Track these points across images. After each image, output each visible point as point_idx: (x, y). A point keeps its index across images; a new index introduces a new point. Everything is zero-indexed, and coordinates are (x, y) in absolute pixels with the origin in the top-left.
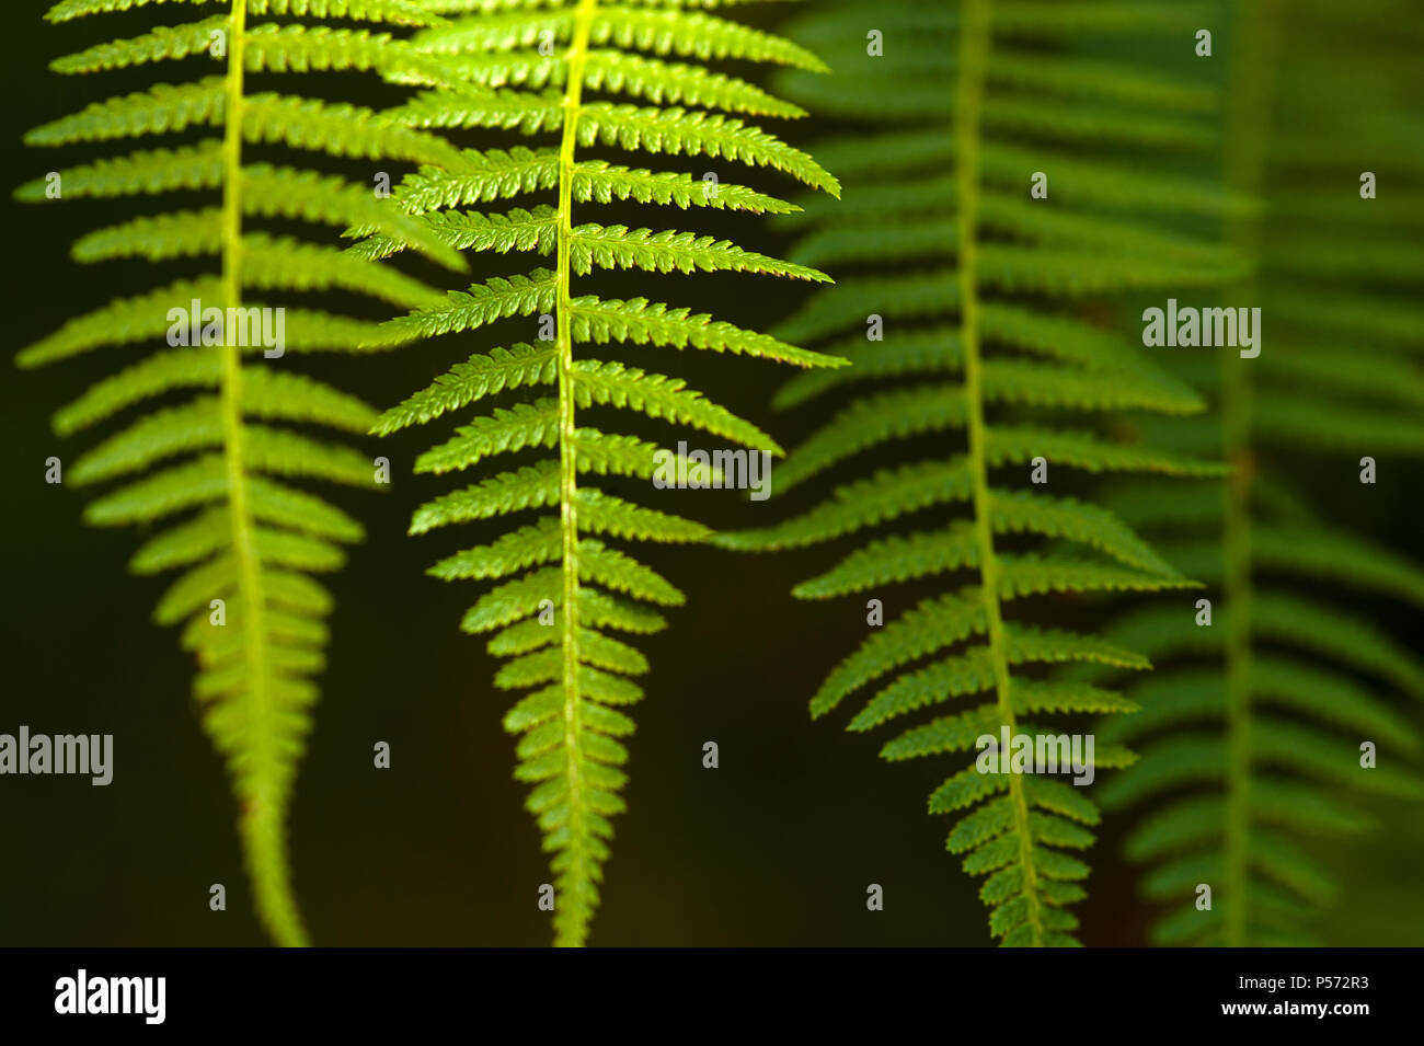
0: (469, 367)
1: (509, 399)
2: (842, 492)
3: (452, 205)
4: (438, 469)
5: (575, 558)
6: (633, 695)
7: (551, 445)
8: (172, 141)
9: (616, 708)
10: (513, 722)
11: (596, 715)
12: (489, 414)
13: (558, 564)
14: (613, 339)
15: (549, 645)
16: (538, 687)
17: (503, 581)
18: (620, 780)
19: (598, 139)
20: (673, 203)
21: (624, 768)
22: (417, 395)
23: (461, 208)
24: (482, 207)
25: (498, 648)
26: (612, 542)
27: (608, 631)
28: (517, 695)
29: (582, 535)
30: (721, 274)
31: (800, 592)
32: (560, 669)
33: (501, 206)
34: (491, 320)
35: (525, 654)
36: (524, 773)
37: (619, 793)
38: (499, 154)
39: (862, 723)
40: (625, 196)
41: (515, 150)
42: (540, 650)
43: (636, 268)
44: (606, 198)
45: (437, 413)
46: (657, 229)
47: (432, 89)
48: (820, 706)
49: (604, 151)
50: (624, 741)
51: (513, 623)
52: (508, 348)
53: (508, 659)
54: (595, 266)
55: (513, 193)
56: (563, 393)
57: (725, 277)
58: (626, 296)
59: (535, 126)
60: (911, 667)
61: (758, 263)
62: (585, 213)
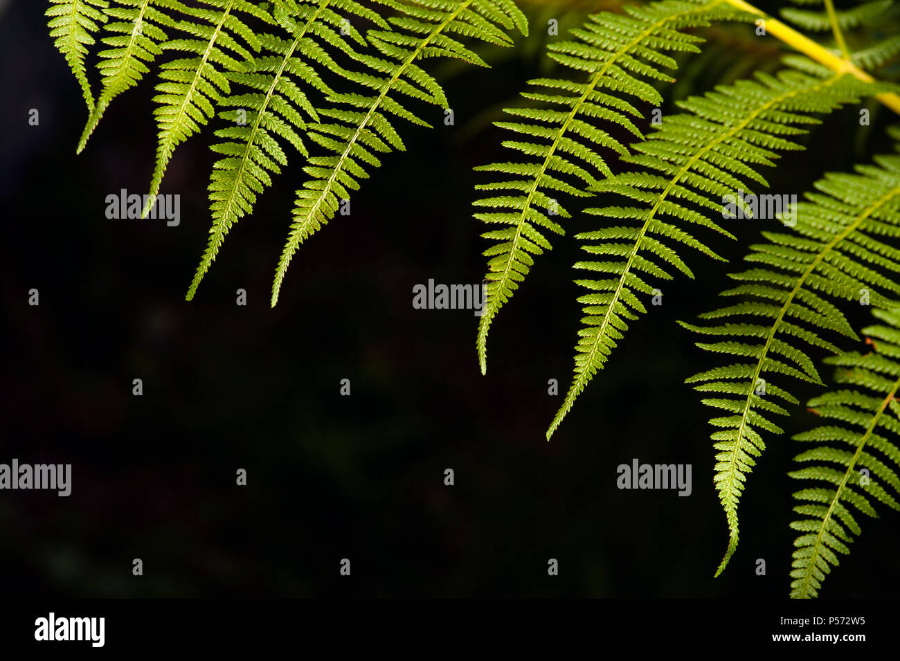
0: (613, 229)
1: (620, 241)
2: (727, 325)
3: (632, 185)
4: (588, 251)
5: (620, 291)
6: (621, 337)
7: (627, 257)
8: (546, 125)
9: (614, 340)
10: (580, 333)
11: (607, 340)
12: (613, 244)
13: (614, 292)
14: (659, 233)
15: (601, 315)
16: (593, 326)
17: (596, 292)
18: (606, 359)
19: (686, 182)
20: (698, 203)
21: (608, 357)
22: (594, 232)
23: (634, 187)
24: (641, 189)
25: (585, 310)
26: (633, 291)
27: (621, 316)
28: (586, 326)
29: (624, 286)
30: (702, 226)
31: (698, 345)
32: (602, 323)
33: (647, 190)
34: (626, 217)
35: (593, 315)
36: (578, 349)
37: (603, 363)
38: (654, 177)
39: (699, 389)
40: (684, 197)
41: (659, 177)
42: (598, 315)
43: (677, 217)
44: (679, 196)
45: (597, 238)
46: (690, 209)
47: (644, 154)
48: (688, 381)
49: (687, 185)
50: (612, 349)
51: (593, 305)
52: (628, 228)
53: (587, 315)
54: (665, 213)
55: (652, 187)
56: (637, 244)
57: (703, 228)
58: (670, 223)
59: (669, 173)
60: (724, 381)
61: (715, 227)
62: (669, 198)
